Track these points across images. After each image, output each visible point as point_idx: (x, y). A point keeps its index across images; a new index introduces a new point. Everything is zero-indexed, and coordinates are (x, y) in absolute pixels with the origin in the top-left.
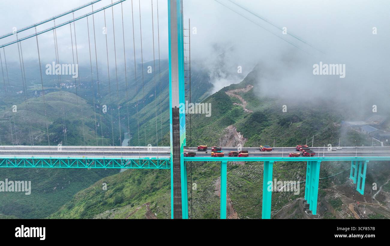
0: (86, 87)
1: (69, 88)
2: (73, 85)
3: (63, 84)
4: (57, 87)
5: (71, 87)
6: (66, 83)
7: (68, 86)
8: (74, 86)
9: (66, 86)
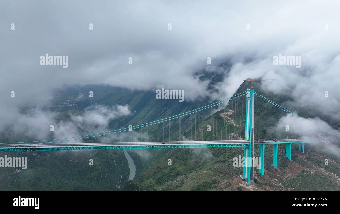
0: (82, 105)
1: (70, 106)
2: (72, 104)
3: (65, 103)
4: (59, 105)
5: (71, 105)
6: (68, 102)
7: (69, 105)
8: (74, 104)
9: (67, 105)
